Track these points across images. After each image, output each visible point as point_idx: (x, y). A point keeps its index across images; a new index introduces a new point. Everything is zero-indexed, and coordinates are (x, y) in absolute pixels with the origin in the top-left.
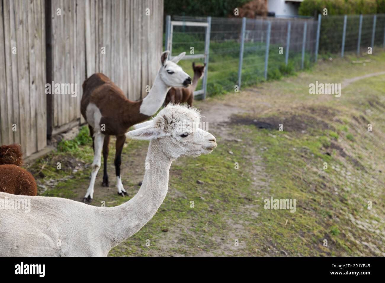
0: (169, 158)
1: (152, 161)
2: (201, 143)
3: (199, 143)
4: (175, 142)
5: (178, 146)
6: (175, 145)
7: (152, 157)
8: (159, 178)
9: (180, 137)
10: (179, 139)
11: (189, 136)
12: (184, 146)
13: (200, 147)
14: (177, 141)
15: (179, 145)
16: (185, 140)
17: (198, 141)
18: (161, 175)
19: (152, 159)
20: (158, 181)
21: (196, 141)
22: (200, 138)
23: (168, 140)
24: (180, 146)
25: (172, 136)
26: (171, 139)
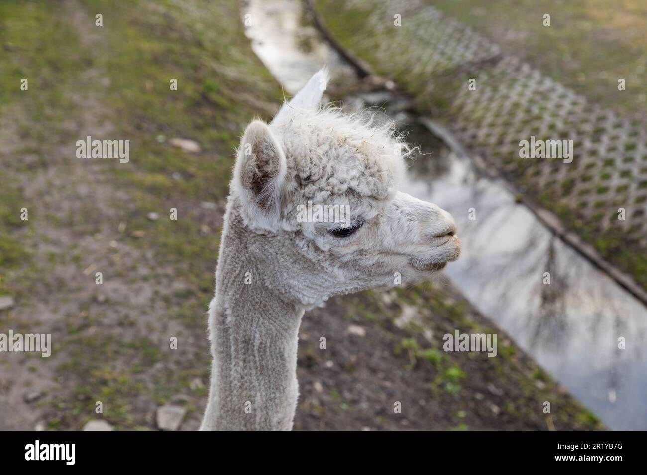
0: (291, 305)
1: (229, 319)
2: (409, 250)
3: (400, 250)
4: (311, 255)
5: (323, 268)
6: (310, 267)
7: (227, 305)
8: (254, 372)
9: (331, 238)
10: (325, 243)
11: (362, 231)
12: (344, 266)
13: (403, 261)
14: (317, 249)
15: (326, 265)
16: (346, 248)
17: (396, 243)
18: (264, 363)
19: (229, 312)
20: (251, 383)
21: (388, 242)
22: (406, 229)
23: (283, 250)
24: (330, 269)
25: (298, 233)
26: (294, 245)
